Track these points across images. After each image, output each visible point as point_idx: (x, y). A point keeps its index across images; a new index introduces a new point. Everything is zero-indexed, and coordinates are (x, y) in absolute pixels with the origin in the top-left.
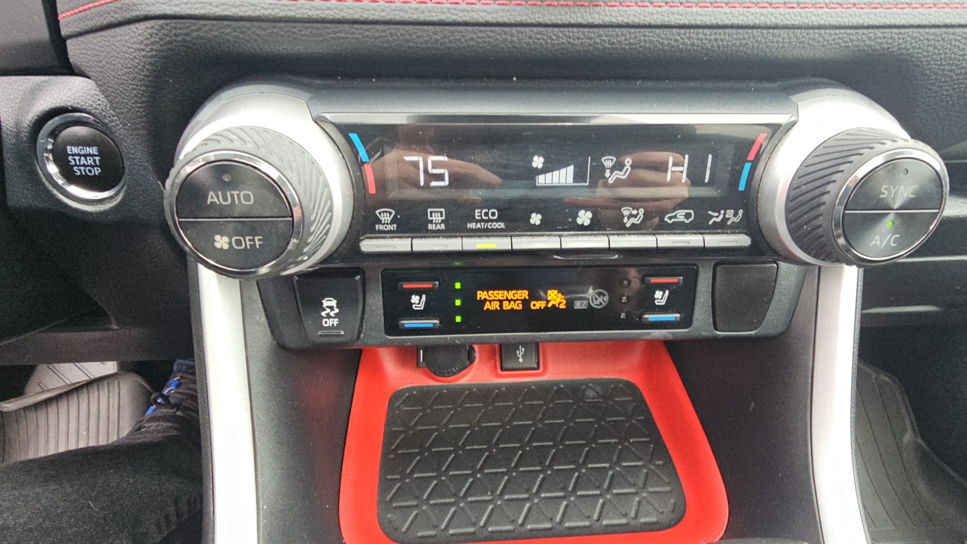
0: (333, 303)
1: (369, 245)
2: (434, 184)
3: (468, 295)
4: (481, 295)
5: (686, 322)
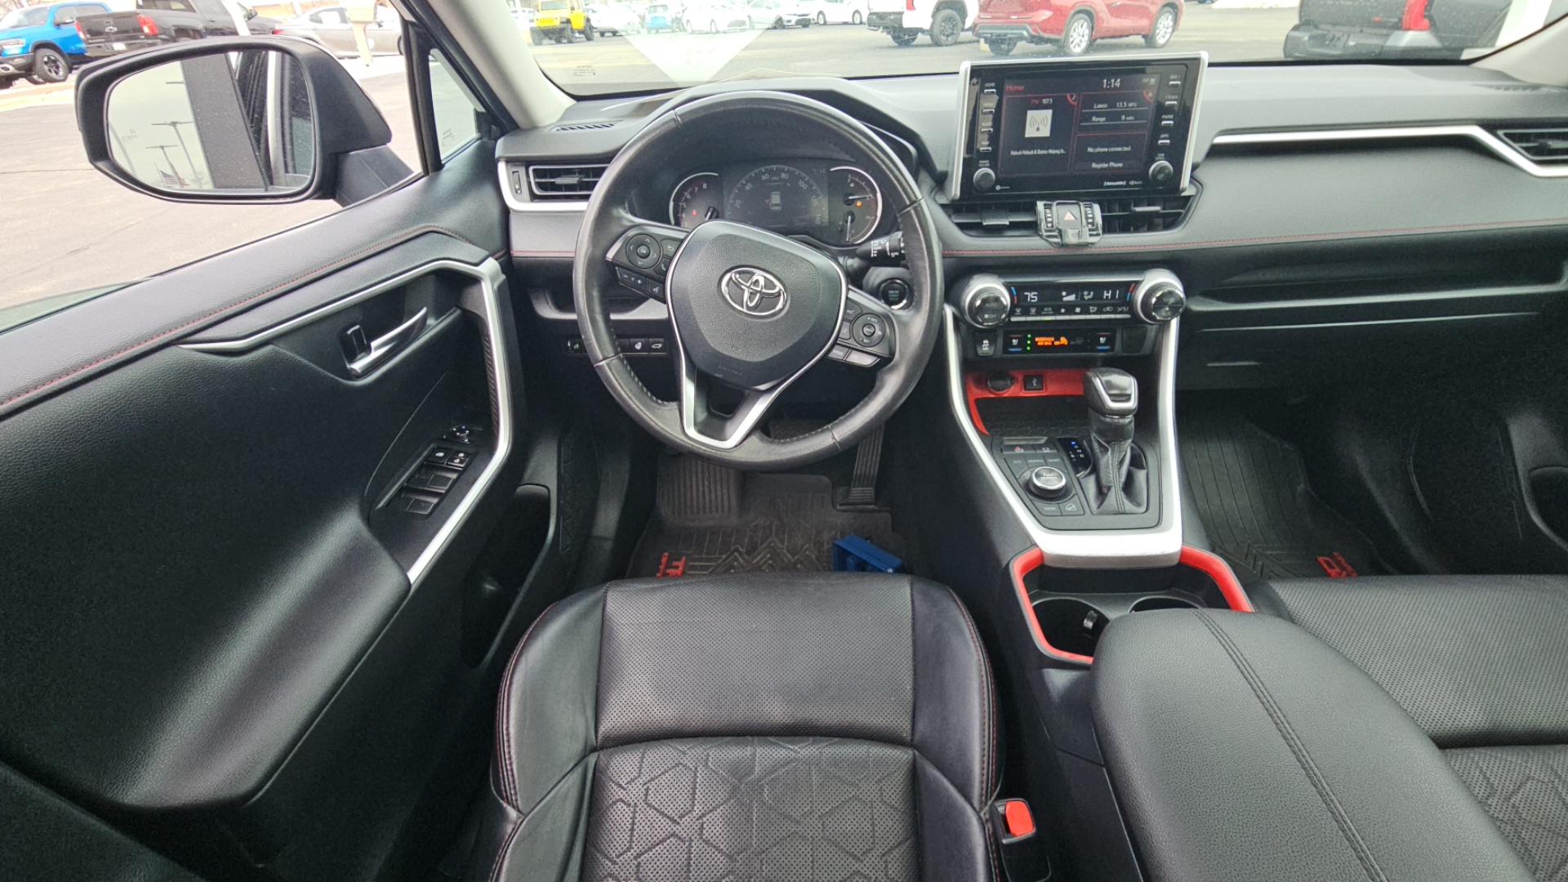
0: (987, 342)
1: (1013, 319)
2: (1033, 301)
3: (1032, 340)
4: (1037, 339)
5: (1112, 350)
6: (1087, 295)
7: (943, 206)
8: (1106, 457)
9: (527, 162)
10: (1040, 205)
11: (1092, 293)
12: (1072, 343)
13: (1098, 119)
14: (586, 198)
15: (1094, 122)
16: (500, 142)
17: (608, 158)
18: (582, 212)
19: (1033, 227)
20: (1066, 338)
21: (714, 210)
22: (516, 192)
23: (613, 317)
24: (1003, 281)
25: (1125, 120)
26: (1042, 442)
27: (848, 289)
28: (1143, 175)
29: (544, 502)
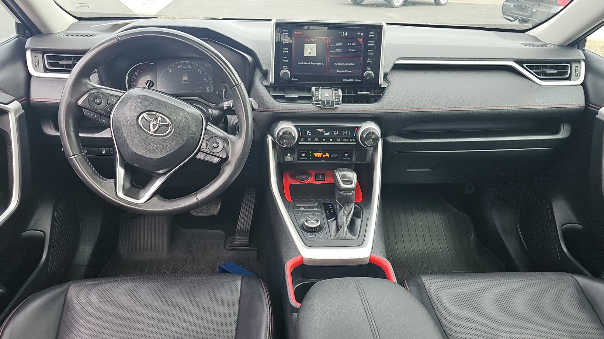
0: (289, 154)
1: (300, 143)
2: (309, 135)
4: (314, 154)
5: (351, 160)
6: (335, 133)
7: (266, 87)
8: (342, 211)
9: (44, 52)
10: (313, 89)
11: (338, 132)
12: (331, 156)
13: (338, 50)
14: (69, 72)
15: (336, 51)
16: (29, 40)
17: (84, 52)
18: (67, 79)
19: (309, 98)
20: (328, 154)
21: (152, 82)
22: (36, 67)
23: (81, 135)
24: (294, 124)
26: (316, 205)
28: (361, 77)
29: (43, 240)
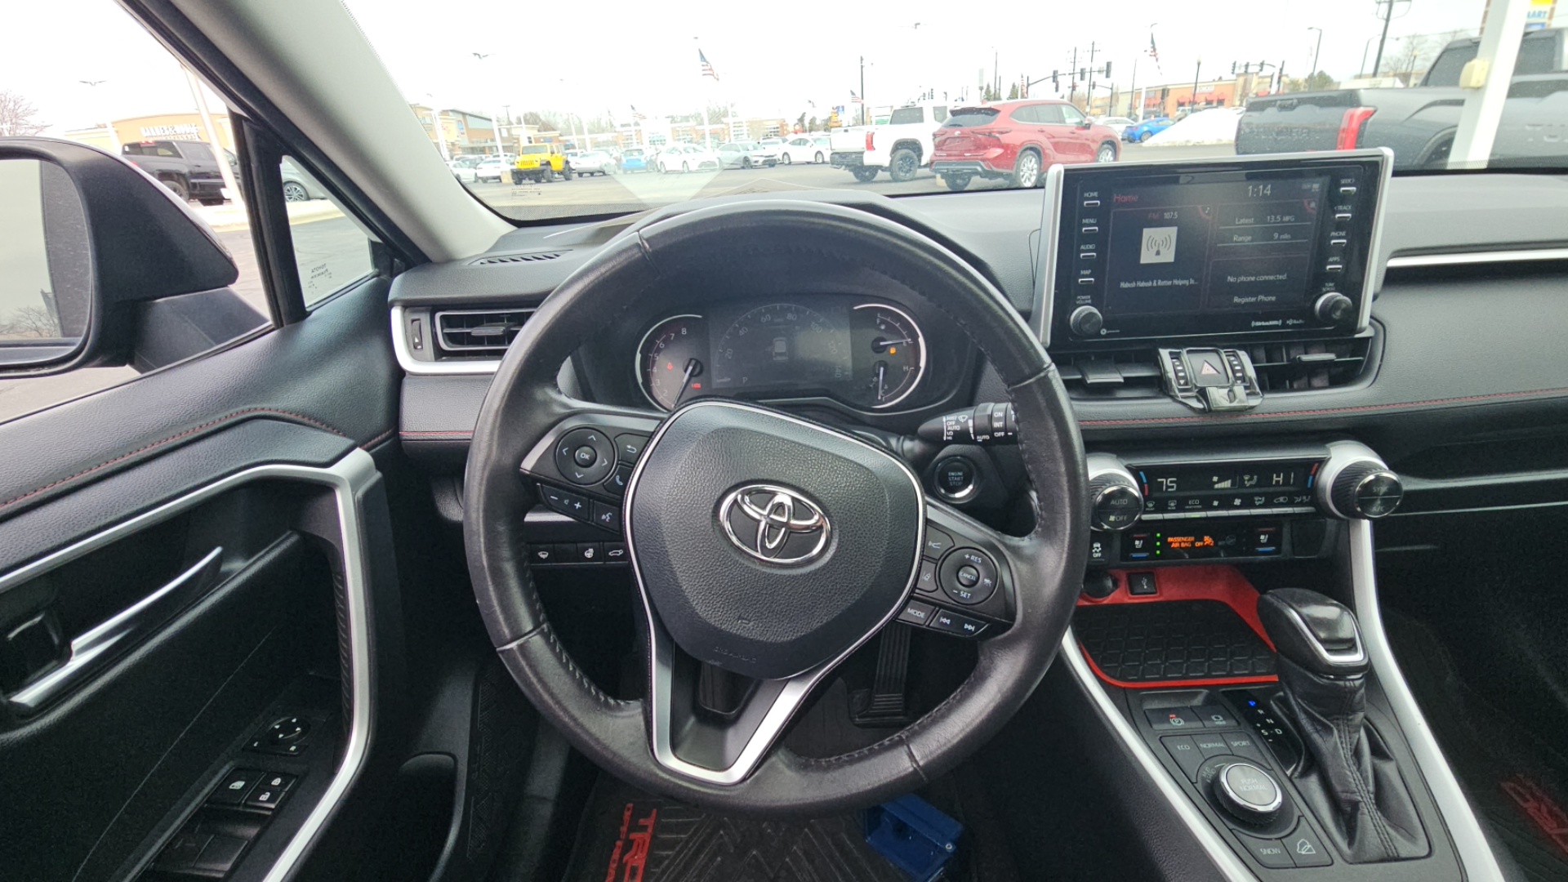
0: (1099, 545)
1: (1145, 516)
2: (1170, 490)
3: (1163, 540)
4: (1170, 539)
5: (1276, 552)
6: (1248, 480)
8: (1333, 740)
9: (433, 307)
10: (1165, 353)
11: (1255, 477)
12: (1220, 543)
13: (1240, 239)
14: (500, 355)
15: (1236, 242)
16: (397, 280)
17: (535, 301)
19: (1159, 385)
20: (1211, 536)
21: (697, 362)
22: (415, 348)
24: (1127, 462)
25: (1279, 239)
27: (926, 503)
28: (1307, 312)
29: (450, 777)
